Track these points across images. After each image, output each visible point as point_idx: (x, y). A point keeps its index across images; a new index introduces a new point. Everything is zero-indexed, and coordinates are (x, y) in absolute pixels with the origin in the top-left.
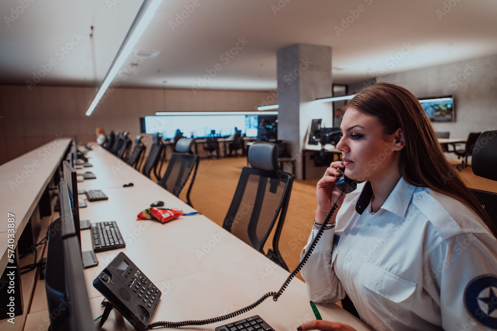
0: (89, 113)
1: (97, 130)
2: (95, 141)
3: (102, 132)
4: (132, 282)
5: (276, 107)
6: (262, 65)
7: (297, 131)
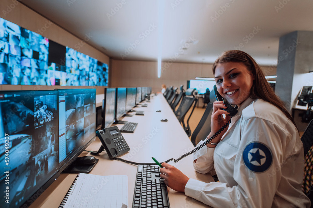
0: (159, 76)
1: (163, 86)
2: (160, 91)
3: (165, 87)
4: (115, 139)
5: (275, 77)
6: (269, 48)
7: (290, 94)
